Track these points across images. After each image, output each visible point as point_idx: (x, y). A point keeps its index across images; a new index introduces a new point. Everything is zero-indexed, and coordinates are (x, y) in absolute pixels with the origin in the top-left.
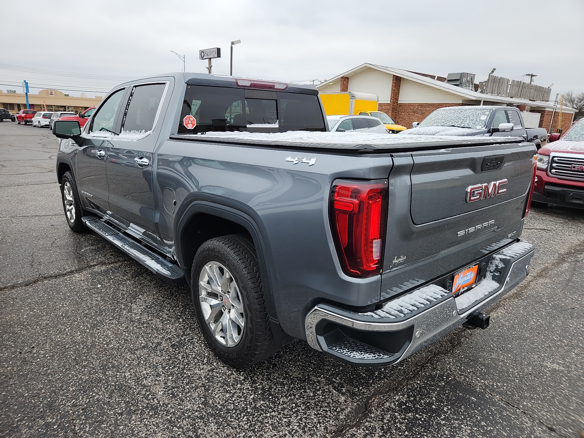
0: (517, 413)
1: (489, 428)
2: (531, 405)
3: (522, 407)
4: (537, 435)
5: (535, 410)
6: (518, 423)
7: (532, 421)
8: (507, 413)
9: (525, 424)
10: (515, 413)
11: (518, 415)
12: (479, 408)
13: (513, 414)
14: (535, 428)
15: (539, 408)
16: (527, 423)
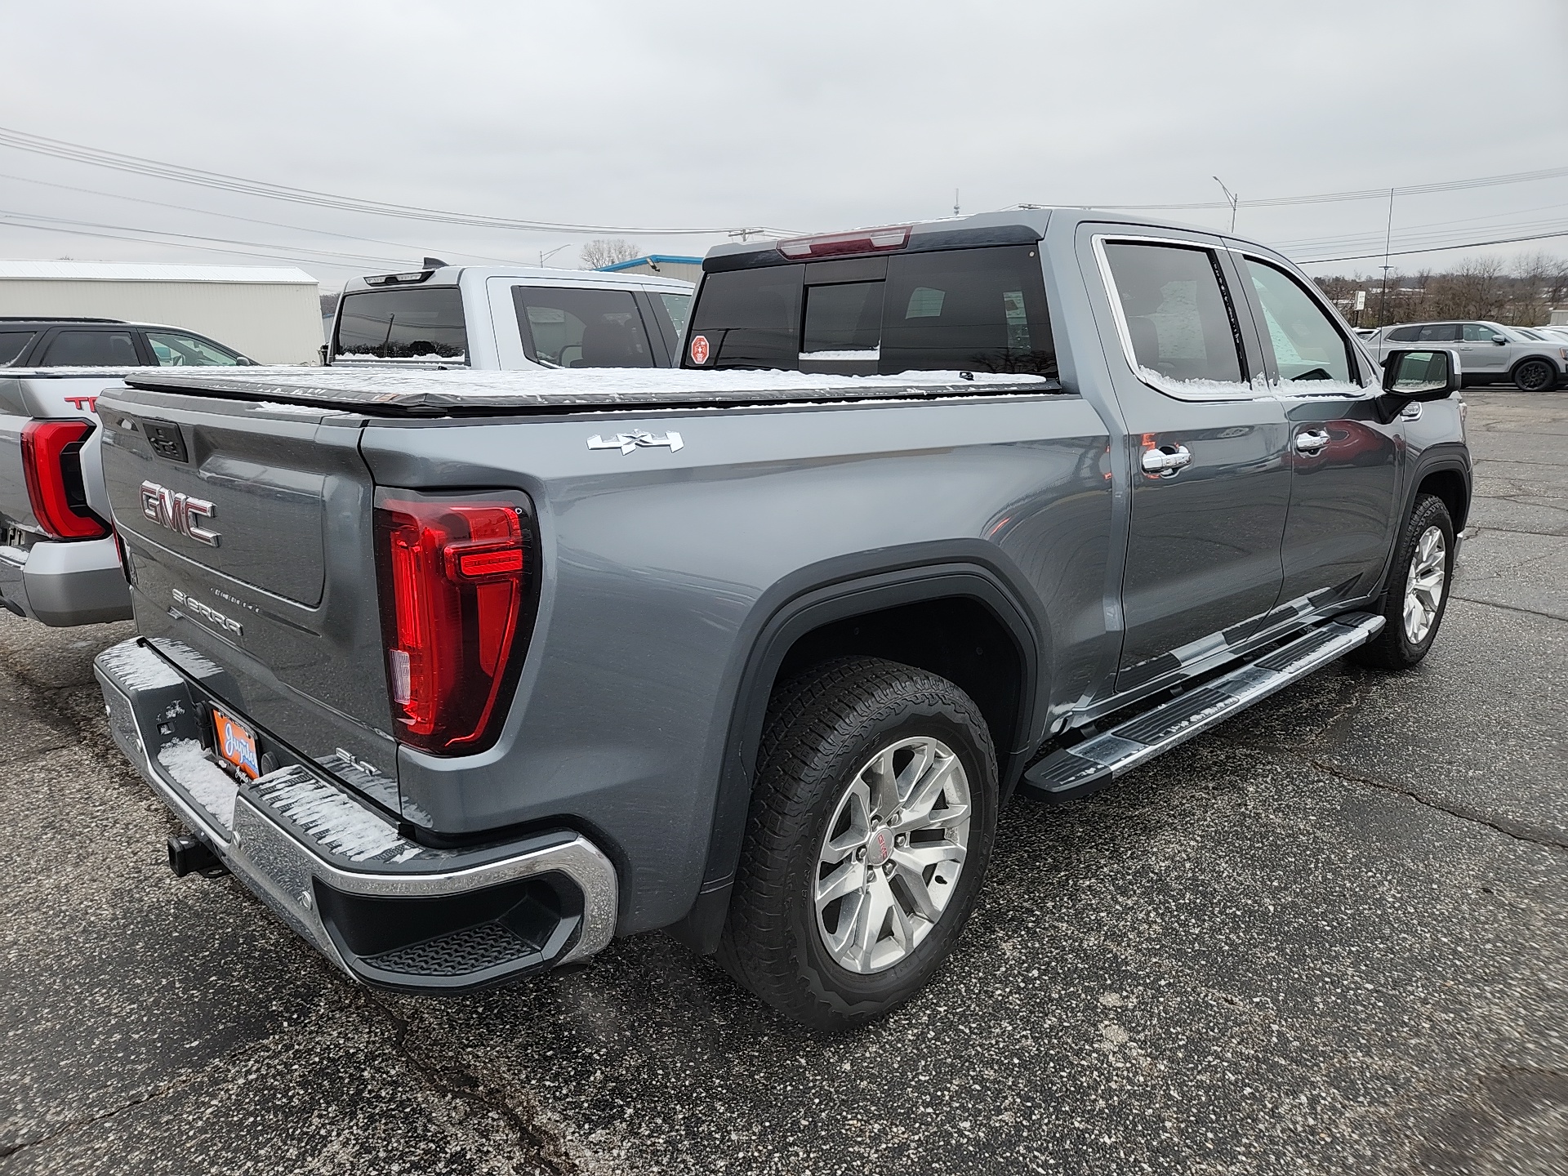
0: (96, 1106)
1: (98, 1043)
2: (96, 1147)
3: (107, 1125)
4: (16, 1115)
5: (78, 1148)
6: (70, 1096)
7: (54, 1125)
8: (111, 1089)
9: (59, 1109)
10: (101, 1102)
11: (91, 1106)
12: (159, 1045)
13: (100, 1099)
14: (33, 1122)
15: (77, 1161)
16: (58, 1114)
